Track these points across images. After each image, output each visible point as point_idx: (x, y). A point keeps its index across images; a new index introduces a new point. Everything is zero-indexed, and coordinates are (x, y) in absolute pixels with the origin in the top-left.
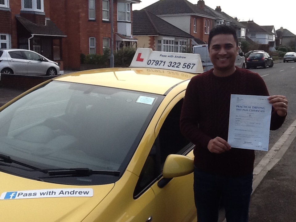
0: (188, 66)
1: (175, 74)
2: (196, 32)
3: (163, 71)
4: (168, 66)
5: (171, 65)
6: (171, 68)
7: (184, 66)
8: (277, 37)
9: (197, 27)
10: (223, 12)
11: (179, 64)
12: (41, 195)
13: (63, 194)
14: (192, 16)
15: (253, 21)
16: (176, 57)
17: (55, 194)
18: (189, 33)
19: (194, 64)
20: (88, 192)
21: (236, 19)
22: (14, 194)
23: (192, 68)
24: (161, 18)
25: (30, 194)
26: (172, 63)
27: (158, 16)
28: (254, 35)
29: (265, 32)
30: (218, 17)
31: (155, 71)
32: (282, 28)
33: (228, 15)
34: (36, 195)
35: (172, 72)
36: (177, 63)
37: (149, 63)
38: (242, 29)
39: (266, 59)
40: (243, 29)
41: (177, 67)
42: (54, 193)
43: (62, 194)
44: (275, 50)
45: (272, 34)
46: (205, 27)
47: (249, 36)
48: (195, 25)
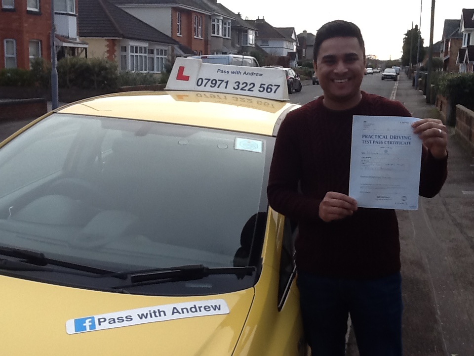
0: (269, 89)
1: (246, 101)
2: (180, 34)
3: (225, 97)
4: (234, 88)
5: (238, 86)
6: (239, 92)
7: (262, 89)
8: (299, 45)
9: (182, 27)
10: (220, 4)
11: (252, 85)
12: (141, 318)
13: (180, 313)
14: (175, 9)
15: (263, 20)
16: (245, 73)
17: (165, 315)
18: (170, 36)
19: (279, 86)
20: (220, 306)
21: (239, 15)
22: (90, 322)
23: (275, 92)
24: (123, 9)
25: (121, 320)
26: (239, 83)
27: (119, 6)
28: (265, 41)
29: (282, 37)
30: (214, 11)
31: (211, 97)
32: (305, 31)
33: (228, 9)
34: (132, 319)
35: (241, 98)
36: (248, 84)
37: (199, 84)
38: (249, 31)
39: (292, 79)
40: (251, 32)
41: (249, 90)
42: (162, 313)
43: (178, 314)
44: (297, 65)
45: (292, 41)
46: (195, 27)
47: (259, 44)
48: (178, 24)
